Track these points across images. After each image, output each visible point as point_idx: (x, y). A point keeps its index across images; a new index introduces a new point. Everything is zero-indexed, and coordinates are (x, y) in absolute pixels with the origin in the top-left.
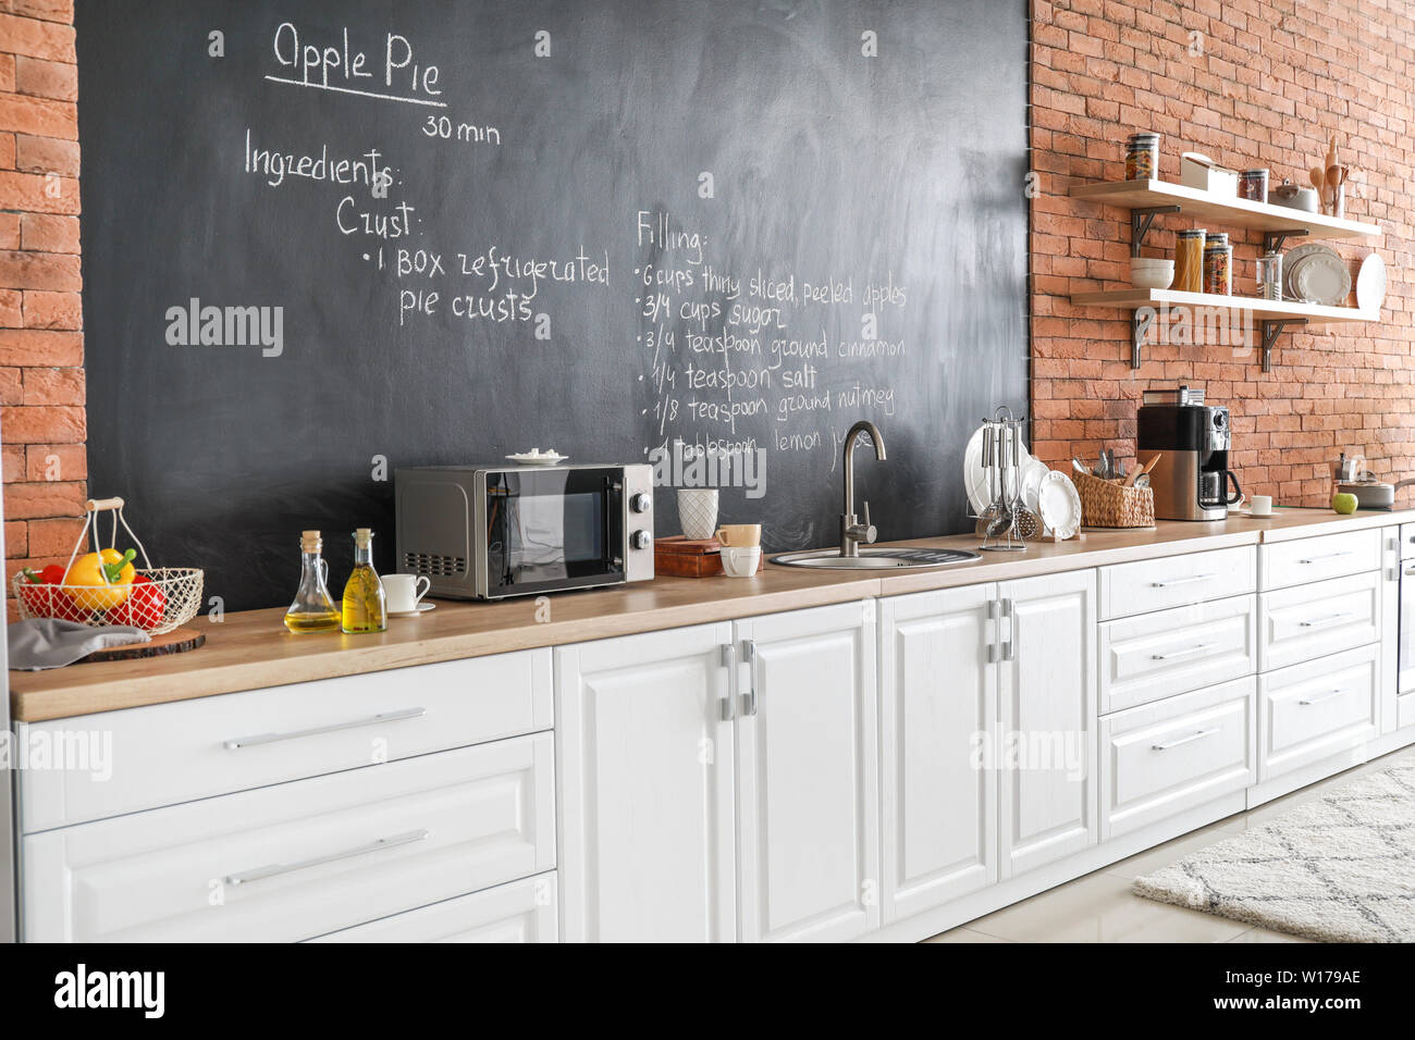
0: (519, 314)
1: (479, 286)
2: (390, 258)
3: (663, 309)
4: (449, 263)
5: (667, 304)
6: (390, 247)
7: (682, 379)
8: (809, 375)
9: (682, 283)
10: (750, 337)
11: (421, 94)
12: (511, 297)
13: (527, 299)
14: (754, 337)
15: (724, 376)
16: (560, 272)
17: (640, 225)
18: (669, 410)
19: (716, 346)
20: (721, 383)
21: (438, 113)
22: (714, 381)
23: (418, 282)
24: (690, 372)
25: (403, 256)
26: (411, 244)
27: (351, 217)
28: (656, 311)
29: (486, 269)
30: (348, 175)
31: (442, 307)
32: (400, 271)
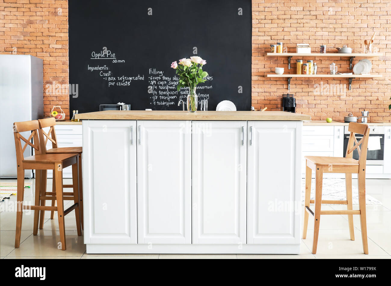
0: (128, 84)
1: (121, 81)
2: (108, 79)
3: (154, 83)
4: (117, 79)
5: (155, 82)
6: (108, 77)
7: (158, 93)
8: (187, 92)
9: (158, 79)
10: (173, 86)
11: (112, 57)
12: (126, 82)
13: (129, 83)
14: (174, 86)
15: (167, 92)
16: (135, 78)
17: (150, 71)
18: (156, 97)
19: (165, 88)
20: (166, 93)
21: (115, 59)
22: (165, 93)
23: (111, 81)
24: (160, 92)
25: (109, 78)
26: (110, 76)
27: (102, 74)
28: (153, 83)
29: (122, 79)
30: (102, 69)
31: (115, 84)
32: (109, 80)
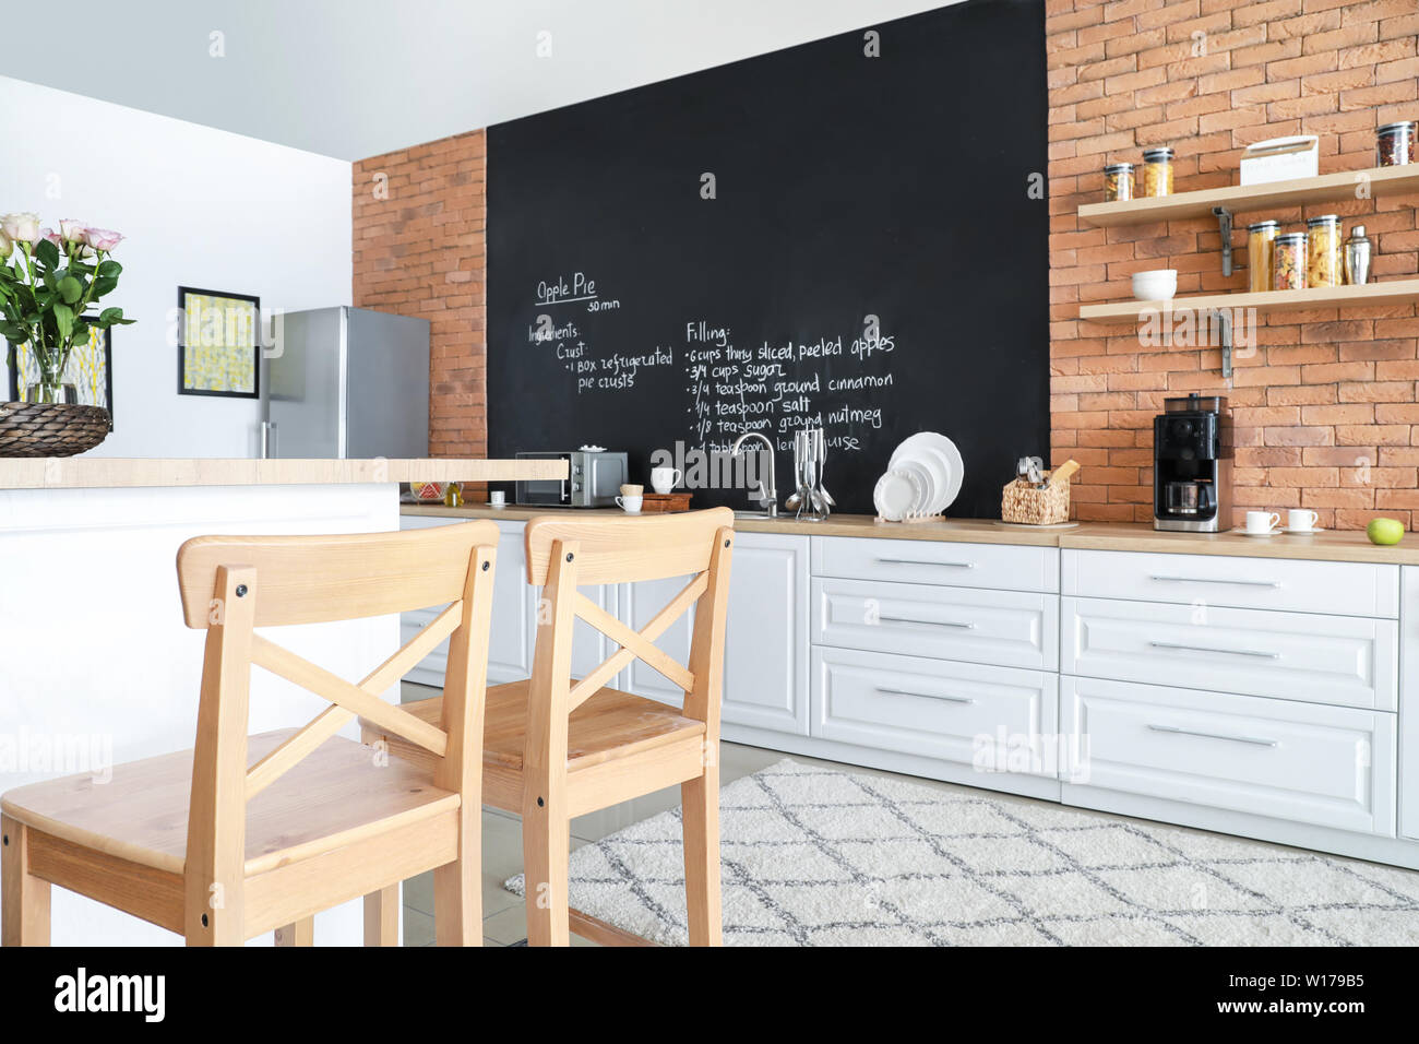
0: (628, 383)
1: (609, 373)
2: (576, 366)
3: (702, 373)
4: (599, 365)
5: (704, 370)
6: (576, 361)
7: (714, 410)
8: (804, 404)
9: (714, 357)
10: (758, 383)
11: (588, 295)
12: (624, 376)
13: (631, 376)
14: (762, 383)
15: (741, 407)
16: (647, 361)
17: (689, 330)
18: (706, 427)
19: (735, 390)
20: (737, 410)
21: (593, 300)
22: (734, 410)
23: (586, 375)
24: (718, 406)
25: (580, 365)
26: (582, 359)
27: (562, 352)
28: (697, 375)
29: (613, 365)
30: (561, 335)
31: (595, 384)
32: (580, 371)
